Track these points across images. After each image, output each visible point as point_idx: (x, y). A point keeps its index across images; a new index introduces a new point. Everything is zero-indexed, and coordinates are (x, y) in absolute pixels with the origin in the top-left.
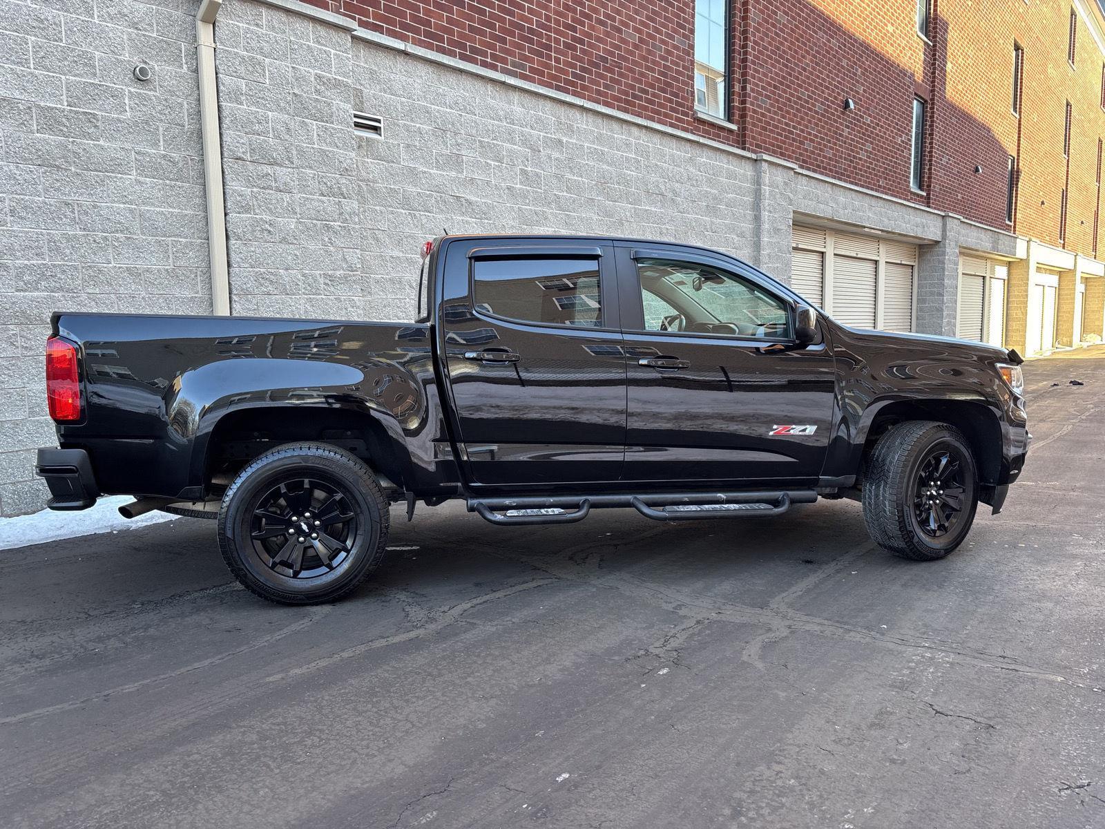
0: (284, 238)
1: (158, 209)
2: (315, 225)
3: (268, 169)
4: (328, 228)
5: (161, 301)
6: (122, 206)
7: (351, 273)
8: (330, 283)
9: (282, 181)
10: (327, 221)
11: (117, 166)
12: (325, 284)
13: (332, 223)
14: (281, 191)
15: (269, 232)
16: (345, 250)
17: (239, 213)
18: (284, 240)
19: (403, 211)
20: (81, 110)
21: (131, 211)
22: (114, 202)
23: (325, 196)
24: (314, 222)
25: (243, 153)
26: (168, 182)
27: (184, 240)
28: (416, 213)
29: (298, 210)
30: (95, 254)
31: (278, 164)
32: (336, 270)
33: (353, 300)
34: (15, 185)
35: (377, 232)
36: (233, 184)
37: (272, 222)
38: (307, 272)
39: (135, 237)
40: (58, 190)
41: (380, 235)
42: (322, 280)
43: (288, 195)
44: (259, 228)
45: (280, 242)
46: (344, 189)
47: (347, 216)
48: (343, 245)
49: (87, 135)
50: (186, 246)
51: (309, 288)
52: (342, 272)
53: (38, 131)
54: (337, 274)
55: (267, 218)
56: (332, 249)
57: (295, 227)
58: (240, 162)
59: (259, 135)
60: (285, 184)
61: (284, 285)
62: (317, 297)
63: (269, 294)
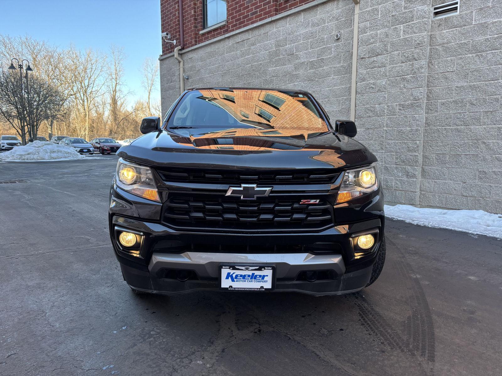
0: (379, 90)
1: (338, 87)
2: (396, 80)
3: (375, 59)
4: (404, 79)
7: (416, 102)
8: (402, 108)
10: (403, 76)
11: (328, 75)
12: (399, 109)
13: (406, 77)
14: (380, 67)
15: (373, 88)
16: (413, 89)
19: (471, 55)
20: (320, 58)
21: (330, 90)
22: (326, 88)
23: (404, 63)
24: (396, 78)
25: (364, 55)
27: (345, 98)
28: (484, 54)
29: (388, 74)
31: (379, 55)
32: (406, 101)
33: (414, 116)
35: (446, 74)
36: (360, 70)
37: (374, 83)
38: (390, 104)
39: (330, 99)
41: (449, 75)
43: (383, 68)
44: (368, 87)
45: (377, 92)
46: (416, 56)
47: (416, 71)
48: (412, 87)
49: (321, 67)
50: (346, 100)
51: (390, 112)
52: (410, 102)
53: (309, 70)
54: (407, 103)
55: (372, 81)
56: (405, 90)
57: (386, 83)
58: (363, 60)
59: (372, 44)
60: (382, 63)
61: (377, 112)
62: (394, 116)
63: (370, 117)
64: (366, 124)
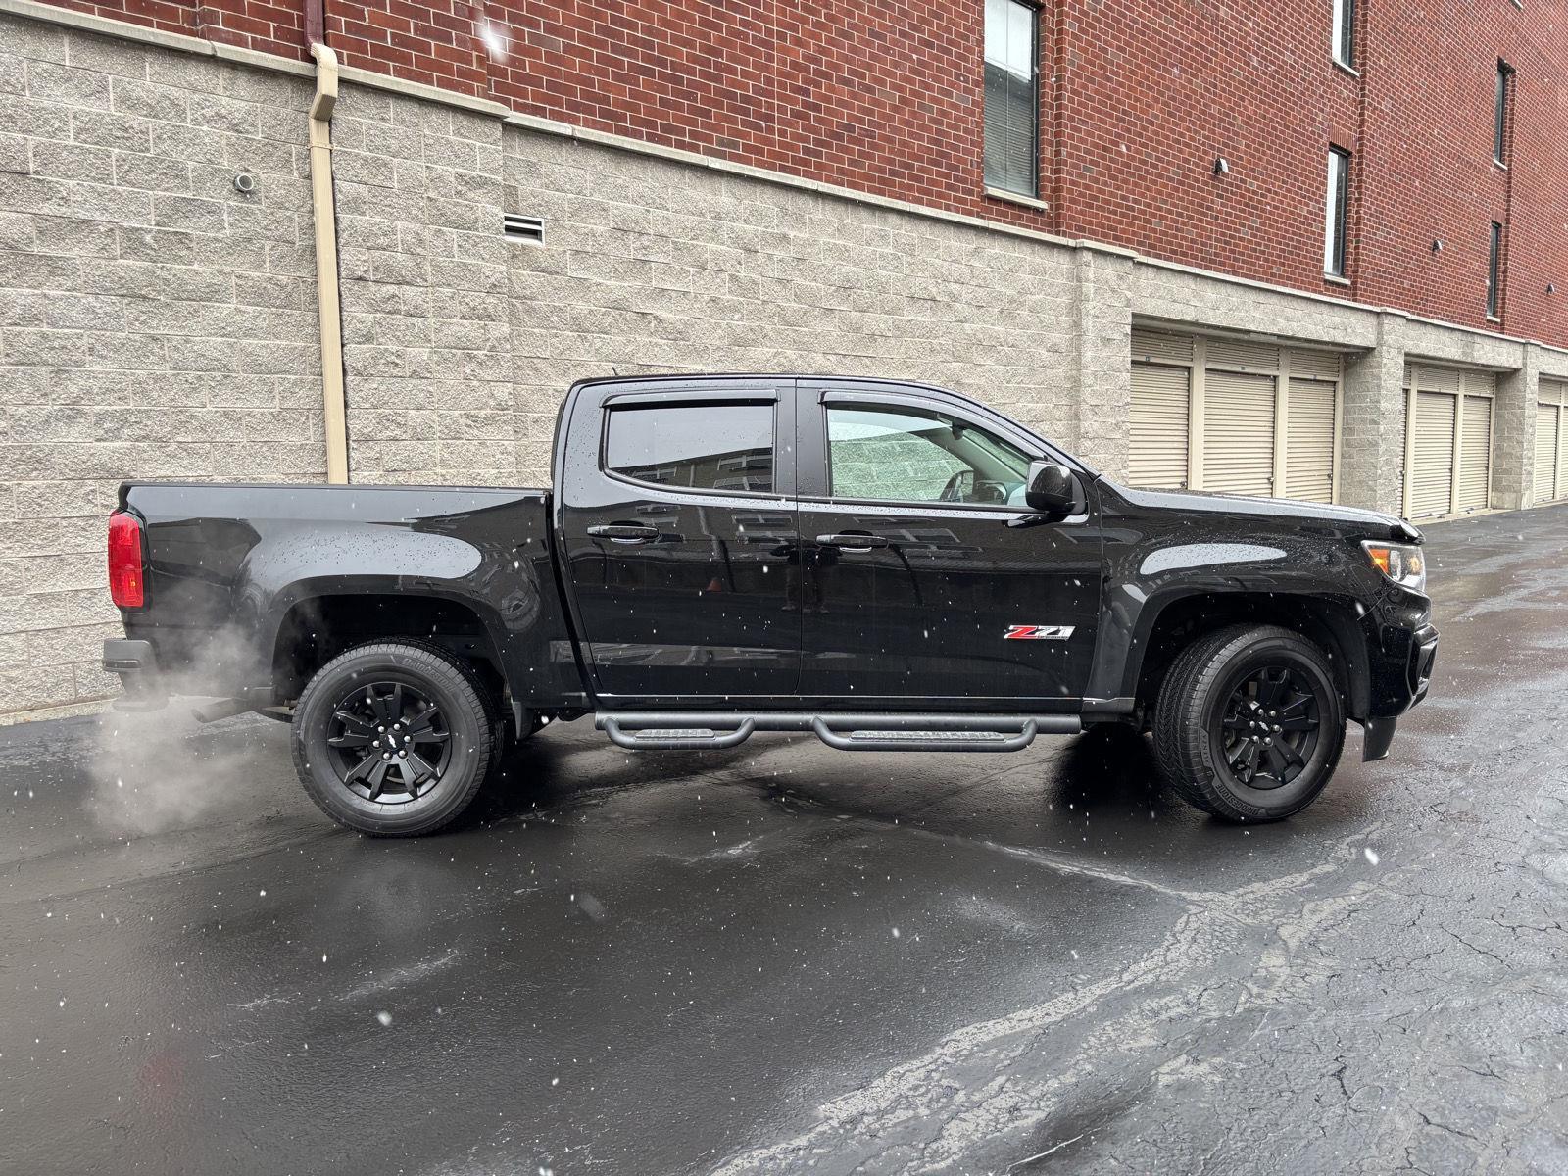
0: (414, 372)
1: (263, 342)
2: (454, 355)
3: (392, 289)
4: (471, 357)
5: (264, 449)
6: (220, 339)
7: (501, 412)
8: (473, 424)
9: (413, 303)
10: (470, 349)
11: (212, 294)
12: (466, 425)
13: (476, 352)
14: (411, 315)
15: (397, 364)
16: (492, 384)
17: (359, 343)
18: (414, 374)
19: (571, 334)
20: (171, 230)
21: (231, 345)
22: (210, 335)
23: (467, 319)
24: (453, 351)
25: (365, 272)
26: (274, 309)
27: (293, 377)
28: (589, 336)
29: (433, 337)
30: (187, 397)
31: (408, 284)
32: (481, 408)
34: (94, 319)
35: (535, 360)
36: (352, 309)
37: (399, 353)
38: (444, 411)
39: (234, 375)
40: (143, 323)
41: (540, 364)
42: (462, 421)
43: (420, 320)
44: (383, 361)
45: (410, 377)
46: (491, 310)
47: (495, 342)
48: (489, 378)
49: (178, 259)
50: (295, 384)
51: (446, 431)
52: (489, 411)
53: (121, 256)
54: (483, 413)
55: (394, 348)
56: (475, 383)
57: (429, 358)
58: (361, 283)
59: (384, 249)
60: (416, 306)
61: (415, 428)
62: (458, 442)
63: (395, 439)
64: (386, 458)
